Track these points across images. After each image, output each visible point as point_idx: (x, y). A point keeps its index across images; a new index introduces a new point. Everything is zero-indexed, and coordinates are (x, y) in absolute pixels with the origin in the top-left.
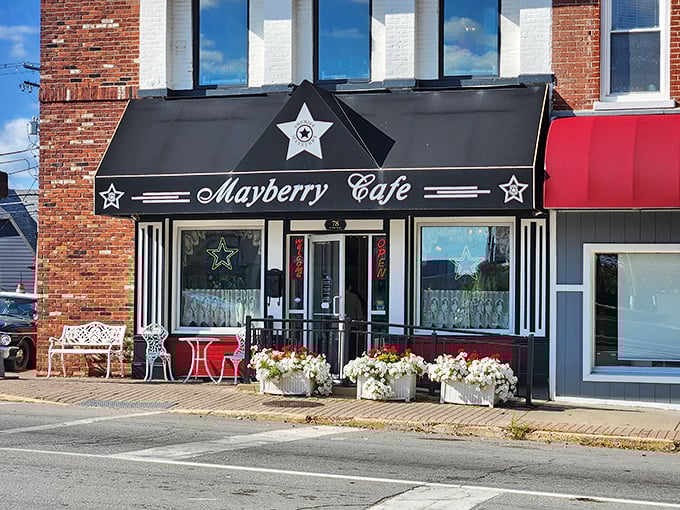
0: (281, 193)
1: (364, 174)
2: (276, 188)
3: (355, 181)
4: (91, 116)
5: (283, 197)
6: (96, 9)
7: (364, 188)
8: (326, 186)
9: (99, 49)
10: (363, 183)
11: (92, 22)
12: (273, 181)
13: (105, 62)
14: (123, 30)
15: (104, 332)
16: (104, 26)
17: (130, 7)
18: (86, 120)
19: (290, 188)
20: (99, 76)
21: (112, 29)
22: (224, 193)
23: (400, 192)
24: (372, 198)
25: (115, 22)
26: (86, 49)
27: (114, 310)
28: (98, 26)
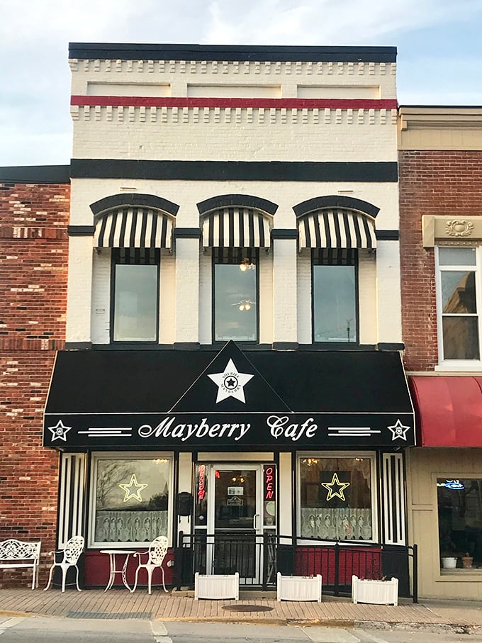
0: (212, 430)
1: (280, 416)
2: (207, 427)
3: (272, 421)
4: (16, 363)
5: (213, 433)
6: (24, 276)
7: (279, 427)
8: (249, 426)
9: (25, 308)
10: (279, 423)
11: (19, 287)
12: (204, 420)
13: (30, 320)
14: (48, 294)
15: (20, 548)
16: (31, 290)
17: (54, 276)
18: (11, 366)
19: (219, 426)
20: (24, 330)
21: (37, 293)
22: (162, 429)
23: (309, 430)
24: (287, 435)
25: (41, 287)
26: (13, 308)
27: (31, 528)
28: (25, 290)
